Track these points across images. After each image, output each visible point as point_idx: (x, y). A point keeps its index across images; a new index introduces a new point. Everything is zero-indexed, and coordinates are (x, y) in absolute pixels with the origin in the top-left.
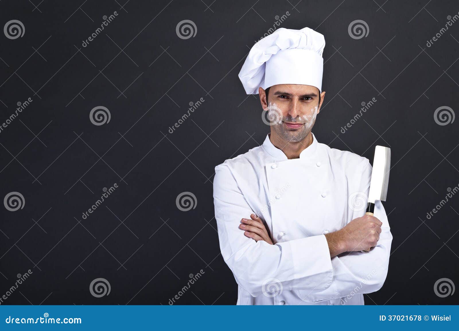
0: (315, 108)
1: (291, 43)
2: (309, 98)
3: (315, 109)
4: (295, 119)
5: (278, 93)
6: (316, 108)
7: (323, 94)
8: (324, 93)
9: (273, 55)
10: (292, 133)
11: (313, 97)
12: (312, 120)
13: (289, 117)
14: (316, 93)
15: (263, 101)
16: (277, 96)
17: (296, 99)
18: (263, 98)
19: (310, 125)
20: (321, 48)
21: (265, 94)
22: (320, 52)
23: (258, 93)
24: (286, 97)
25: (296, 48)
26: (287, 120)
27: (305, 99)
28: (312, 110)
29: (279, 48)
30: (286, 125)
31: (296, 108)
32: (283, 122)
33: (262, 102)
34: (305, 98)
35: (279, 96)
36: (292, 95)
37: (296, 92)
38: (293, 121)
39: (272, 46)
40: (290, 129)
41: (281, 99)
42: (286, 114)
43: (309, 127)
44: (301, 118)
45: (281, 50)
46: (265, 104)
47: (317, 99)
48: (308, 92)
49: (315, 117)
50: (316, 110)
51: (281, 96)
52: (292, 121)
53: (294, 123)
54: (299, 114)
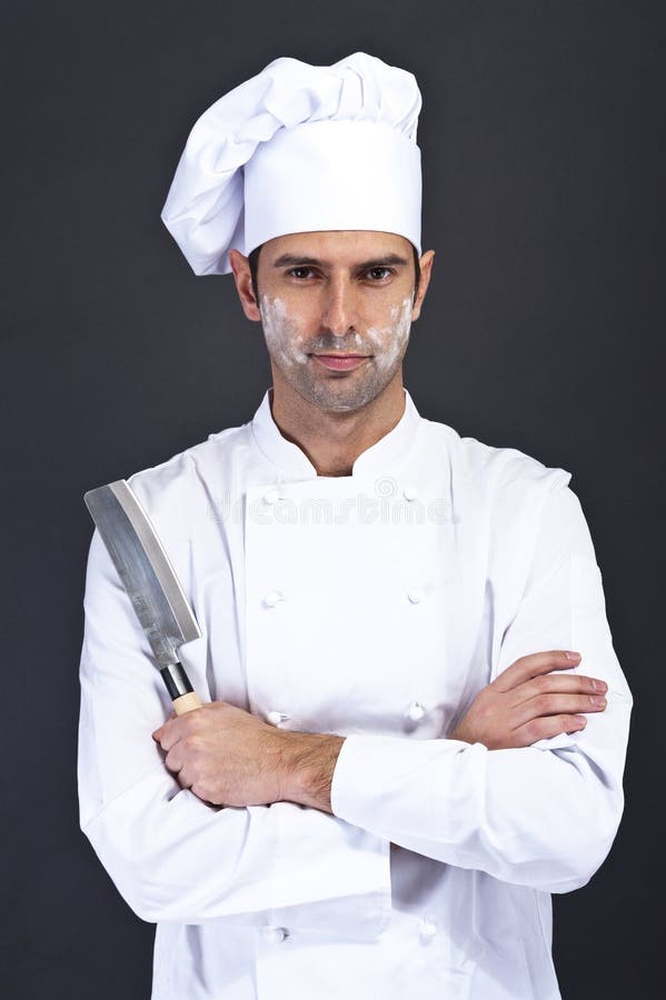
0: (405, 303)
1: (314, 104)
2: (383, 270)
3: (402, 308)
4: (344, 338)
5: (285, 260)
6: (408, 302)
7: (426, 259)
8: (430, 254)
9: (261, 143)
10: (334, 385)
11: (393, 267)
12: (395, 342)
13: (325, 334)
14: (403, 253)
15: (247, 293)
16: (284, 269)
17: (342, 275)
18: (245, 282)
19: (390, 358)
20: (409, 115)
21: (247, 270)
22: (407, 128)
23: (229, 270)
24: (310, 275)
25: (330, 117)
26: (321, 345)
27: (369, 276)
28: (394, 312)
29: (279, 122)
30: (319, 362)
31: (345, 306)
32: (310, 355)
33: (242, 295)
34: (370, 272)
35: (289, 273)
36: (329, 265)
37: (341, 256)
38: (338, 347)
39: (257, 114)
40: (330, 374)
41: (295, 281)
42: (316, 328)
43: (390, 365)
44: (362, 338)
45: (283, 127)
46: (251, 300)
47: (407, 276)
48: (378, 251)
49: (404, 330)
50: (408, 309)
51: (296, 270)
52: (335, 348)
53: (343, 354)
54: (354, 323)
